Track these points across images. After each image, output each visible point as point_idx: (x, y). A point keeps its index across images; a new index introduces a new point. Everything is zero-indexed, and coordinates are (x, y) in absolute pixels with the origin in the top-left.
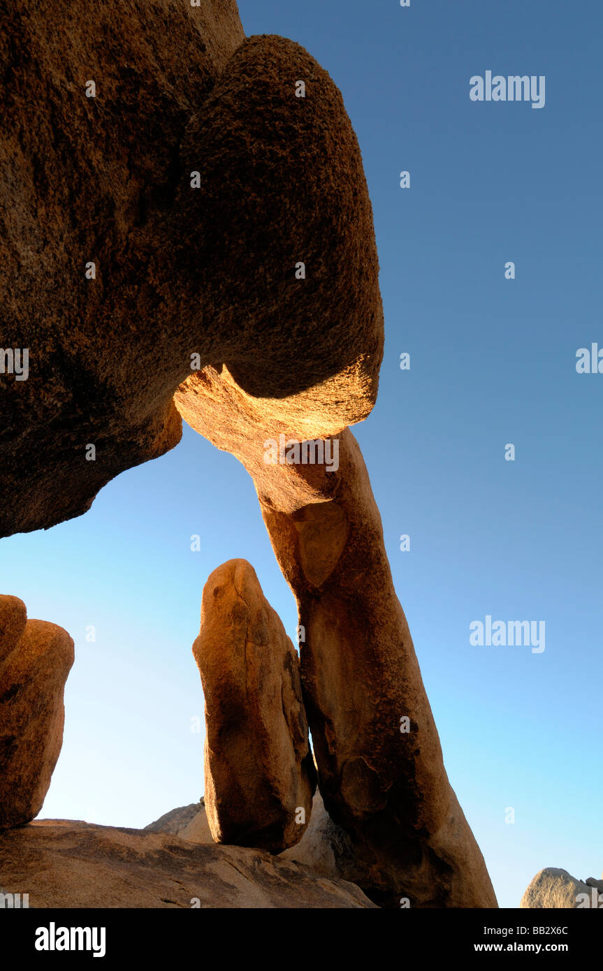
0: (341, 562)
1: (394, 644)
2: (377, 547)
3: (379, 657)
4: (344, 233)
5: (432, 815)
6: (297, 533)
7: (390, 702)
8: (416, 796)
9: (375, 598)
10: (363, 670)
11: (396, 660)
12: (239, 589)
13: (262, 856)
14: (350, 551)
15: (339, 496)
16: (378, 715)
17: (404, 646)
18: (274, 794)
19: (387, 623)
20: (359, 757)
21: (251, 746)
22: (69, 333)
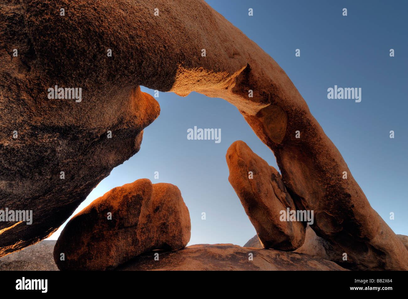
0: (287, 130)
1: (329, 160)
2: (306, 118)
3: (322, 168)
4: (102, 30)
5: (368, 232)
6: (261, 123)
7: (332, 186)
8: (357, 224)
9: (313, 142)
10: (315, 175)
11: (332, 167)
12: (239, 154)
13: (280, 253)
14: (291, 124)
15: (273, 101)
16: (328, 193)
17: (335, 160)
18: (279, 230)
19: (322, 152)
20: (322, 211)
21: (264, 213)
22: (31, 119)
